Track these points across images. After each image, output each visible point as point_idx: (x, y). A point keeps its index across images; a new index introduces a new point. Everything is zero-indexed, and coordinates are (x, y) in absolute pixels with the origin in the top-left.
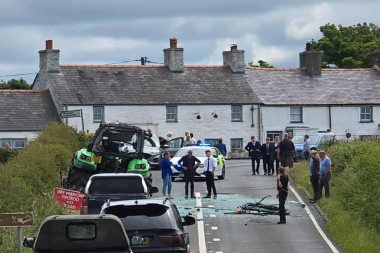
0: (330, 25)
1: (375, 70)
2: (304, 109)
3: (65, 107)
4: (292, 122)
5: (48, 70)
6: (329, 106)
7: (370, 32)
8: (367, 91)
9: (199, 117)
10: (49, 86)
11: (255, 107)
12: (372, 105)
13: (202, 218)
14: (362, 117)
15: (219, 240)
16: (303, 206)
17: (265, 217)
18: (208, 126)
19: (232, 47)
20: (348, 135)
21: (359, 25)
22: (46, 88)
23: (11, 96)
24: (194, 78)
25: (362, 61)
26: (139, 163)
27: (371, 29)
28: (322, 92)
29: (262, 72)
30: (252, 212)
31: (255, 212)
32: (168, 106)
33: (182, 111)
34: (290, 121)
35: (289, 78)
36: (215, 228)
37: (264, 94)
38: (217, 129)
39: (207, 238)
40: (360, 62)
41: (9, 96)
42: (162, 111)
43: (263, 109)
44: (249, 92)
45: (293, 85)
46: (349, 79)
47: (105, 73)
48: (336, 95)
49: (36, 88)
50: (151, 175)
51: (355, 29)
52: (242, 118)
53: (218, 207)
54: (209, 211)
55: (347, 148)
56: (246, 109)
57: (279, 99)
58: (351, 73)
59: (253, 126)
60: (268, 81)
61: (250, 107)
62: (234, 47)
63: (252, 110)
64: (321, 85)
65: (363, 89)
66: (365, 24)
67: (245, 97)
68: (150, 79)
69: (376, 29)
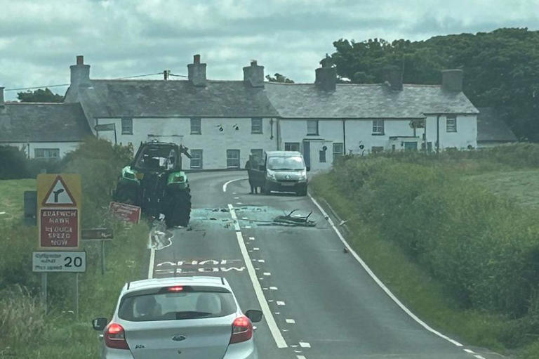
0: (343, 40)
1: (387, 85)
2: (320, 123)
3: (95, 120)
4: (308, 135)
5: (78, 84)
6: (344, 119)
7: (381, 48)
8: (379, 105)
9: (221, 129)
10: (80, 99)
11: (274, 120)
12: (384, 119)
13: (239, 229)
14: (374, 129)
15: (258, 249)
16: (327, 218)
17: (294, 228)
18: (230, 138)
19: (252, 63)
20: (362, 147)
21: (370, 40)
22: (77, 101)
23: (44, 108)
24: (216, 92)
25: (373, 75)
26: (178, 176)
27: (382, 45)
28: (337, 106)
29: (280, 86)
30: (282, 223)
31: (285, 224)
32: (192, 119)
33: (205, 124)
34: (306, 133)
35: (305, 92)
36: (253, 239)
37: (282, 108)
38: (238, 140)
39: (248, 248)
40: (371, 76)
41: (42, 108)
42: (187, 123)
43: (281, 122)
44: (268, 106)
45: (309, 99)
46: (361, 94)
47: (132, 86)
48: (350, 109)
49: (67, 101)
50: (188, 186)
51: (366, 44)
52: (261, 130)
53: (252, 219)
54: (244, 223)
55: (364, 165)
56: (265, 122)
57: (297, 112)
58: (363, 88)
59: (272, 137)
60: (286, 95)
61: (269, 119)
62: (254, 63)
63: (271, 122)
64: (336, 99)
65: (374, 103)
66: (376, 40)
67: (265, 110)
68: (175, 93)
69: (386, 45)
